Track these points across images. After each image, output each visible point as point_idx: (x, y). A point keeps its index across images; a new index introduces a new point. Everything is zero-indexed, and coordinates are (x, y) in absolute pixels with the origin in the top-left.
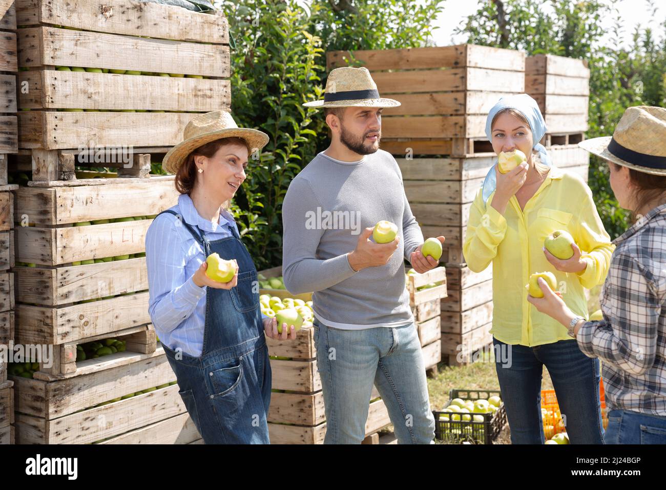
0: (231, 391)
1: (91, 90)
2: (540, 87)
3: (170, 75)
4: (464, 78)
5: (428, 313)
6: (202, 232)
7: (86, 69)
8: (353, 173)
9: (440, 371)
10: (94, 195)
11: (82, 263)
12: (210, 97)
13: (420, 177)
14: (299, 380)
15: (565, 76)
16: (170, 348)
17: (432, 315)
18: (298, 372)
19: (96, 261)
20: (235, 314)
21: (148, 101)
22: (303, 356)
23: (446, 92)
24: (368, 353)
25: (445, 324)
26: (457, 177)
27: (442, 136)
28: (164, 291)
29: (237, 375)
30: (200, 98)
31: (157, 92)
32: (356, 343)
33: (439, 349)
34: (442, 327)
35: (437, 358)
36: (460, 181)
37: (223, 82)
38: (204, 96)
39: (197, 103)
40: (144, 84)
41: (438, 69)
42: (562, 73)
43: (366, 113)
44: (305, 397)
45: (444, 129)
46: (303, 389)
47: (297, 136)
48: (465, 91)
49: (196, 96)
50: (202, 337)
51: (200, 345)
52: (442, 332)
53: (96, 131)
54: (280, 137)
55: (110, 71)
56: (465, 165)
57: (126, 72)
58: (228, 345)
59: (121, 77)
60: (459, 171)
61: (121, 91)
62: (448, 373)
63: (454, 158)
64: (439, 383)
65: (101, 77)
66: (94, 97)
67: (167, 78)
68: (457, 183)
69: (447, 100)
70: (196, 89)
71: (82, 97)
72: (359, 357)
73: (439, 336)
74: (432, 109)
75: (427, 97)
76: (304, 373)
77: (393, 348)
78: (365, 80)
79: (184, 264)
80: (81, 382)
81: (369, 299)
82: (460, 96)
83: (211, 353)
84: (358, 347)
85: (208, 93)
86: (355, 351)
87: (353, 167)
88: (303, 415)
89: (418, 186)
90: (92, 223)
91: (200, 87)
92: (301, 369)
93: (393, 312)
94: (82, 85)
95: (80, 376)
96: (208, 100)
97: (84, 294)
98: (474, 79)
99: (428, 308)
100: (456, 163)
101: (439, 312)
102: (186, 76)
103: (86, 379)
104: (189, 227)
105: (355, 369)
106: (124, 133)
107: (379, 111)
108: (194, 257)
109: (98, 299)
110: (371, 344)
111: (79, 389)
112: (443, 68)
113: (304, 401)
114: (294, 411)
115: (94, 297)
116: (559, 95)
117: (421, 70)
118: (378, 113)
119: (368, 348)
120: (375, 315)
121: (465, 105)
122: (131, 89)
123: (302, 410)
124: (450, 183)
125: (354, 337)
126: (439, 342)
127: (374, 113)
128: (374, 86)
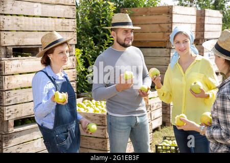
0: (65, 143)
1: (19, 23)
2: (202, 21)
3: (52, 17)
4: (171, 18)
5: (157, 107)
6: (54, 79)
7: (17, 15)
8: (122, 55)
9: (162, 128)
10: (20, 63)
11: (16, 89)
12: (68, 26)
13: (155, 55)
14: (102, 133)
15: (213, 17)
16: (41, 125)
17: (159, 107)
18: (101, 130)
19: (22, 88)
20: (67, 112)
21: (42, 27)
22: (104, 124)
23: (164, 23)
24: (125, 126)
25: (164, 110)
26: (169, 55)
27: (163, 40)
28: (40, 102)
29: (67, 136)
30: (64, 26)
31: (46, 24)
32: (121, 122)
33: (161, 120)
34: (163, 111)
35: (161, 123)
36: (170, 57)
37: (73, 20)
38: (66, 25)
39: (62, 28)
40: (41, 21)
41: (162, 14)
42: (211, 15)
43: (126, 31)
44: (104, 140)
45: (164, 37)
46: (104, 137)
47: (108, 40)
48: (172, 23)
49: (62, 25)
50: (54, 121)
51: (53, 124)
52: (163, 114)
53: (21, 39)
54: (101, 41)
55: (27, 16)
56: (172, 51)
57: (34, 16)
58: (64, 124)
59: (31, 18)
60: (170, 53)
61: (31, 23)
62: (165, 129)
63: (168, 48)
64: (160, 133)
65: (23, 18)
66: (20, 26)
67: (51, 18)
68: (168, 58)
69: (165, 26)
70: (62, 22)
71: (15, 26)
72: (122, 128)
73: (161, 115)
74: (159, 30)
75: (158, 25)
76: (104, 131)
77: (136, 124)
78: (126, 18)
79: (47, 92)
80: (16, 134)
81: (127, 105)
82: (170, 25)
83: (57, 128)
84: (121, 124)
85: (67, 24)
86: (120, 125)
87: (122, 52)
88: (104, 147)
89: (155, 59)
90: (20, 74)
91: (64, 22)
92: (103, 129)
93: (137, 110)
94: (15, 21)
95: (15, 132)
96: (67, 27)
97: (17, 101)
98: (175, 19)
99: (157, 105)
100: (168, 50)
101: (161, 106)
102: (58, 18)
103: (18, 133)
104: (49, 77)
105: (120, 132)
106: (33, 39)
107: (132, 30)
108: (51, 89)
109: (22, 103)
110: (127, 122)
111: (15, 137)
112: (164, 14)
113: (104, 141)
114: (100, 145)
115: (21, 102)
116: (210, 24)
117: (155, 15)
118: (131, 31)
119: (126, 124)
120: (129, 111)
121: (172, 28)
122: (36, 23)
123: (103, 145)
124: (166, 58)
125: (120, 119)
126: (161, 117)
127: (129, 31)
128: (130, 21)
